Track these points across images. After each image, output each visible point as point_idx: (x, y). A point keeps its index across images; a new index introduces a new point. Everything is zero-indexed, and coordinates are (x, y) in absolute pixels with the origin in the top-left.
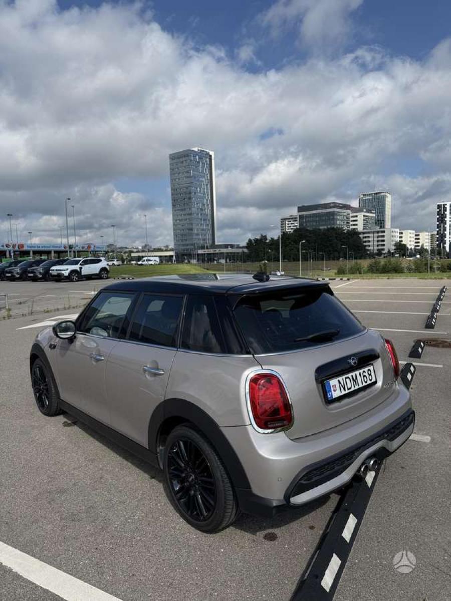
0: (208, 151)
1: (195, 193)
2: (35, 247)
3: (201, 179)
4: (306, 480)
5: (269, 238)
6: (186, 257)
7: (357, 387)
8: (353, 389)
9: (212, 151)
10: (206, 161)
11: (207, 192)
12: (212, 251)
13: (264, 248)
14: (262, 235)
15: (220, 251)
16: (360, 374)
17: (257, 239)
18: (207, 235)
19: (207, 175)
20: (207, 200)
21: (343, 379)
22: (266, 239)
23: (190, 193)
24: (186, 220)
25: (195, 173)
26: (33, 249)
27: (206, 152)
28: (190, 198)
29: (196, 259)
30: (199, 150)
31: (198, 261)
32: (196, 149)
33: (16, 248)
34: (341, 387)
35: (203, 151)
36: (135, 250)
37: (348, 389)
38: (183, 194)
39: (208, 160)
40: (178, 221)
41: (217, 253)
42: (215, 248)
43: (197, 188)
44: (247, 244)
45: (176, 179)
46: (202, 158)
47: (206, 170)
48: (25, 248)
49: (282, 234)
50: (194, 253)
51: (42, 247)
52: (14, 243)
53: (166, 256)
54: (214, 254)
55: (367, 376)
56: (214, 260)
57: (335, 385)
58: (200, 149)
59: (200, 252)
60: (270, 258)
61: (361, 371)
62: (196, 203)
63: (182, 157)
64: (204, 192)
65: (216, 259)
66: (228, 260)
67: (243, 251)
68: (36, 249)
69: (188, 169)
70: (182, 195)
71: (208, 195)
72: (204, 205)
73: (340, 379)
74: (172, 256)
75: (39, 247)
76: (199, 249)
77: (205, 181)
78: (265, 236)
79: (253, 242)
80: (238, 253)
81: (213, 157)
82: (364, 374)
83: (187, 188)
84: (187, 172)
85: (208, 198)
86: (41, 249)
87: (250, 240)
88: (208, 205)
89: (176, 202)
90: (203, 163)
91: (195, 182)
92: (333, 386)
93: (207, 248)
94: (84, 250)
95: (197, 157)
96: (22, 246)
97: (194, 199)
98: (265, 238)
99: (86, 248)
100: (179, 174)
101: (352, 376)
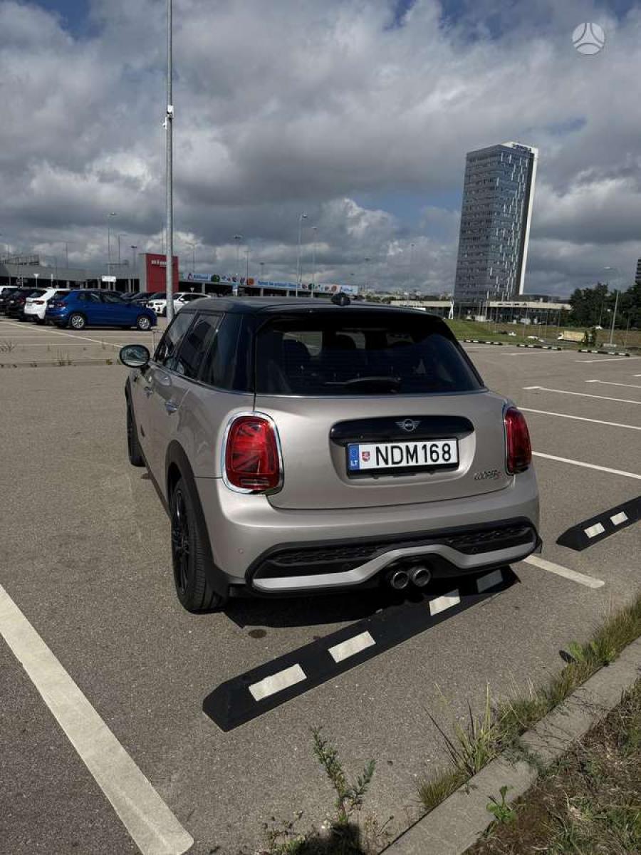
0: (529, 147)
1: (499, 213)
2: (266, 284)
3: (511, 191)
4: (280, 561)
5: (611, 289)
6: (469, 312)
7: (413, 463)
8: (404, 464)
9: (535, 147)
10: (523, 164)
11: (519, 212)
12: (511, 304)
13: (600, 306)
14: (599, 284)
15: (525, 304)
16: (425, 447)
17: (590, 291)
18: (508, 279)
19: (522, 184)
20: (516, 224)
21: (387, 448)
22: (606, 292)
23: (491, 213)
24: (479, 254)
25: (503, 182)
26: (265, 286)
27: (526, 148)
28: (489, 221)
29: (484, 314)
30: (514, 146)
31: (488, 318)
32: (510, 145)
33: (245, 284)
34: (380, 457)
35: (521, 147)
36: (398, 297)
37: (393, 463)
38: (479, 214)
39: (527, 161)
40: (466, 256)
41: (520, 308)
42: (518, 300)
43: (503, 206)
44: (573, 297)
45: (471, 191)
46: (519, 159)
47: (521, 177)
48: (256, 285)
49: (636, 284)
50: (484, 306)
51: (276, 284)
52: (243, 277)
53: (440, 308)
54: (514, 309)
55: (441, 453)
56: (514, 318)
57: (369, 453)
58: (516, 144)
59: (494, 304)
60: (607, 323)
61: (429, 444)
62: (497, 229)
63: (487, 158)
64: (513, 211)
65: (517, 316)
66: (536, 321)
67: (563, 307)
68: (268, 286)
69: (492, 176)
70: (477, 216)
71: (519, 216)
72: (510, 232)
73: (382, 446)
74: (448, 309)
75: (272, 284)
76: (493, 301)
77: (517, 195)
78: (605, 287)
79: (583, 293)
80: (555, 310)
81: (536, 156)
82: (434, 449)
83: (488, 205)
84: (491, 180)
85: (519, 220)
86: (274, 287)
87: (578, 292)
88: (516, 232)
89: (467, 225)
90: (517, 167)
91: (501, 196)
92: (363, 453)
93: (506, 299)
94: (327, 292)
95: (510, 158)
96: (251, 281)
97: (495, 222)
98: (604, 289)
99: (330, 289)
100: (478, 183)
101: (407, 447)
